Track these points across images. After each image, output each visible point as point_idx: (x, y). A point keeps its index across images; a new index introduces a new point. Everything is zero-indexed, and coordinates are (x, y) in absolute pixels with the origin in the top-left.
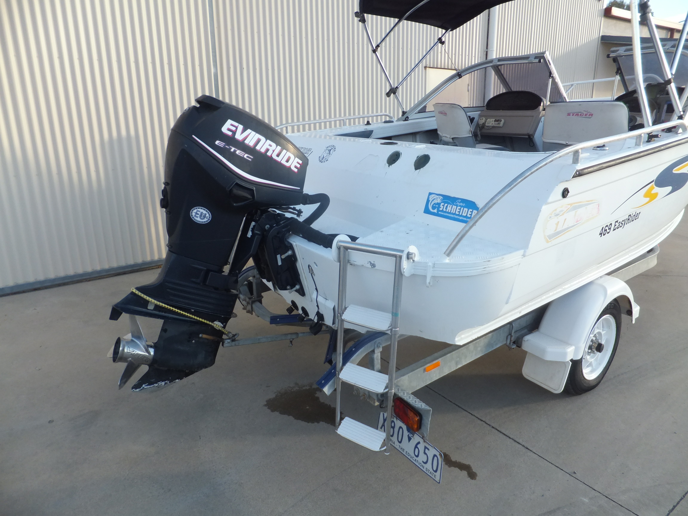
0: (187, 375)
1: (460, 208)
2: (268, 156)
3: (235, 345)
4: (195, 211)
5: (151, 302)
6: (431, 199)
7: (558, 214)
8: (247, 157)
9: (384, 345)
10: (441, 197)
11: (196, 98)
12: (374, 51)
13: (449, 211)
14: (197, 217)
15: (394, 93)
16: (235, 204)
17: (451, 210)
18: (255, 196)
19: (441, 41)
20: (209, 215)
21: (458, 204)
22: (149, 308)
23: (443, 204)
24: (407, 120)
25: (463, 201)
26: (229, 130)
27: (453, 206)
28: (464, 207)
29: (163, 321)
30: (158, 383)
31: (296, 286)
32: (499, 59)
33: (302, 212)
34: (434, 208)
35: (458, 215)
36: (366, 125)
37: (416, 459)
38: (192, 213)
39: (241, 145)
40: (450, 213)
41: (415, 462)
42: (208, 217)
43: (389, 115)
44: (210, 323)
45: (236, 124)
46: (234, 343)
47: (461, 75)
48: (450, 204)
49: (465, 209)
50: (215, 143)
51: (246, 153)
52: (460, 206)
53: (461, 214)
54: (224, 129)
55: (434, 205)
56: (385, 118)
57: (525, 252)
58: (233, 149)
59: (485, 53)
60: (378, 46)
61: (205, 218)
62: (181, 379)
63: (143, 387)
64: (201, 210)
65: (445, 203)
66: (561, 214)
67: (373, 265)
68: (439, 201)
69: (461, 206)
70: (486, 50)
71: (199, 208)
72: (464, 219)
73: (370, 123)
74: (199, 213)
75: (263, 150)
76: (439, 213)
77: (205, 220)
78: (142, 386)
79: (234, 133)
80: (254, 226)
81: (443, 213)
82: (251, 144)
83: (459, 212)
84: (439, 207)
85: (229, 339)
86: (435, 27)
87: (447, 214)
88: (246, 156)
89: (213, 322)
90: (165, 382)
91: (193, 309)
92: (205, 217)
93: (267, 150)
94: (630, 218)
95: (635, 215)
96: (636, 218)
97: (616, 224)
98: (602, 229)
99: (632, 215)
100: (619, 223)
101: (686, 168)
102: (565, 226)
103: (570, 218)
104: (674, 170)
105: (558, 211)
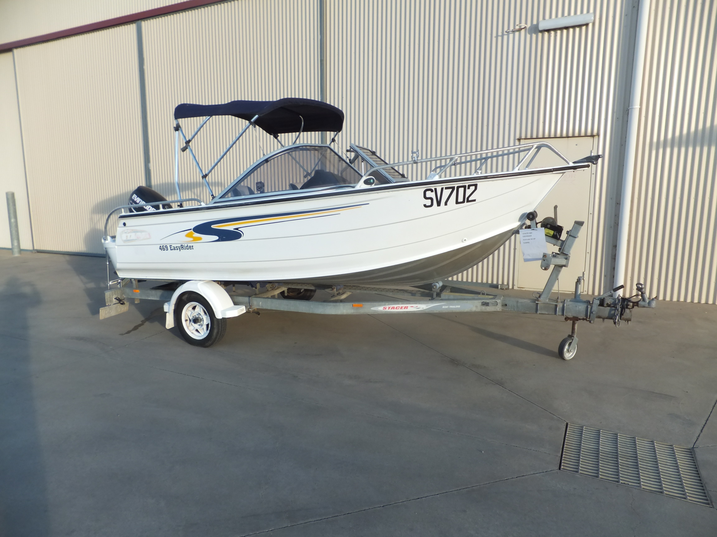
7: (126, 233)
66: (128, 233)
94: (184, 247)
95: (188, 246)
96: (191, 248)
97: (171, 247)
98: (160, 246)
99: (184, 246)
100: (173, 247)
101: (230, 227)
102: (131, 238)
103: (133, 236)
104: (213, 226)
105: (126, 231)
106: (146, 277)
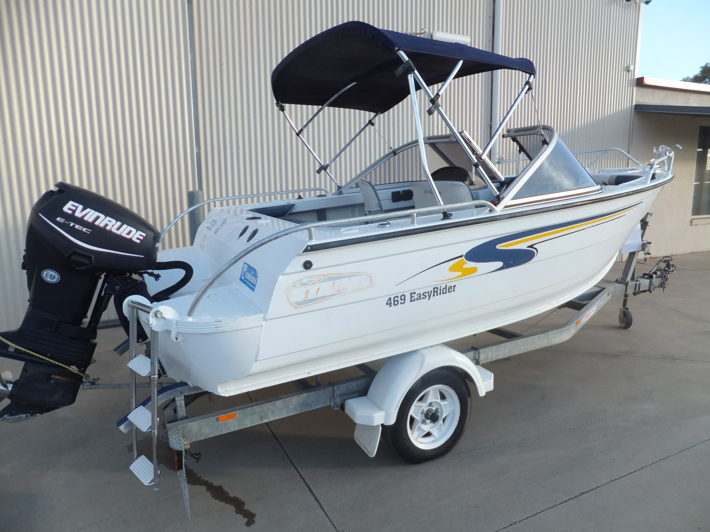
0: (48, 410)
2: (107, 231)
3: (95, 388)
4: (46, 272)
5: (12, 346)
7: (306, 284)
8: (86, 230)
9: (187, 394)
10: (247, 267)
11: (56, 183)
12: (298, 134)
14: (48, 278)
15: (325, 170)
16: (77, 268)
18: (93, 261)
19: (371, 123)
20: (58, 276)
22: (9, 350)
24: (341, 194)
26: (70, 209)
27: (250, 275)
29: (24, 363)
30: (19, 415)
31: (147, 340)
32: (429, 137)
33: (160, 277)
34: (243, 276)
36: (297, 199)
38: (43, 274)
39: (81, 221)
40: (248, 280)
42: (57, 278)
43: (325, 189)
44: (66, 367)
45: (76, 204)
46: (93, 386)
47: (396, 153)
48: (249, 273)
50: (56, 220)
51: (85, 227)
52: (252, 275)
54: (66, 209)
55: (244, 273)
56: (320, 192)
57: (265, 315)
58: (72, 224)
59: (489, 126)
60: (301, 130)
61: (55, 279)
62: (42, 414)
63: (5, 417)
64: (51, 272)
66: (311, 284)
68: (246, 270)
70: (490, 123)
71: (49, 271)
73: (302, 197)
74: (49, 274)
75: (102, 225)
76: (245, 280)
77: (55, 280)
78: (3, 416)
79: (74, 211)
80: (107, 286)
82: (90, 220)
84: (245, 275)
85: (89, 382)
86: (365, 111)
88: (84, 230)
89: (69, 366)
90: (26, 415)
91: (49, 354)
92: (54, 277)
93: (107, 225)
94: (439, 291)
95: (446, 288)
96: (450, 291)
97: (413, 295)
98: (390, 299)
99: (439, 288)
100: (418, 295)
101: (522, 245)
102: (320, 294)
103: (326, 288)
104: (499, 247)
105: (304, 281)
106: (308, 373)
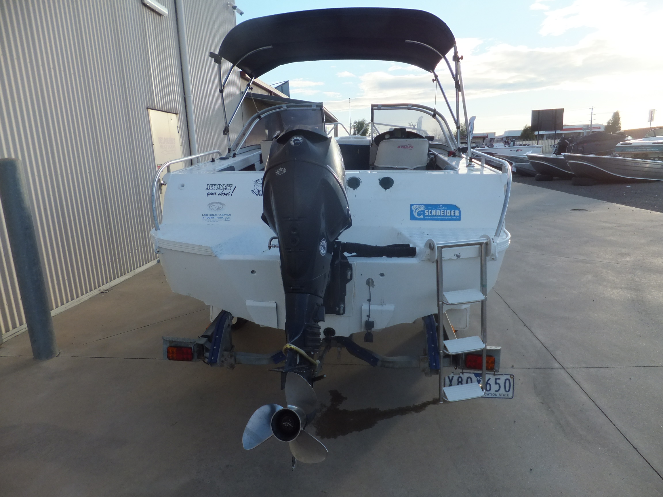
1: (443, 211)
4: (322, 243)
6: (413, 209)
10: (424, 206)
13: (435, 215)
14: (322, 250)
17: (436, 214)
21: (441, 208)
23: (427, 211)
25: (444, 205)
27: (437, 211)
28: (447, 210)
34: (419, 214)
35: (444, 216)
37: (488, 394)
38: (320, 246)
40: (436, 216)
41: (488, 396)
47: (260, 117)
48: (434, 210)
49: (448, 211)
52: (442, 210)
53: (445, 215)
55: (419, 213)
59: (184, 98)
65: (429, 210)
67: (458, 256)
68: (422, 209)
69: (444, 210)
71: (323, 240)
72: (450, 218)
74: (323, 245)
76: (426, 217)
77: (325, 251)
81: (429, 217)
83: (444, 214)
84: (424, 214)
87: (433, 217)
92: (325, 248)
